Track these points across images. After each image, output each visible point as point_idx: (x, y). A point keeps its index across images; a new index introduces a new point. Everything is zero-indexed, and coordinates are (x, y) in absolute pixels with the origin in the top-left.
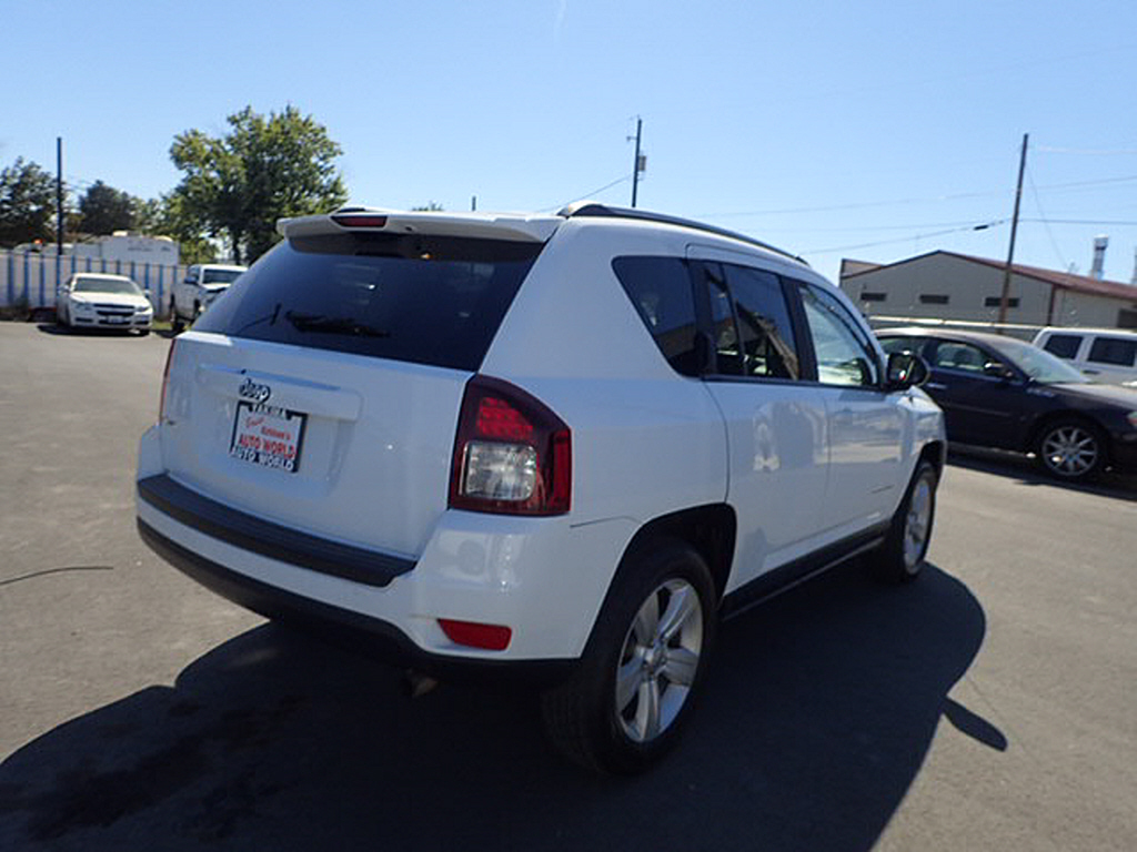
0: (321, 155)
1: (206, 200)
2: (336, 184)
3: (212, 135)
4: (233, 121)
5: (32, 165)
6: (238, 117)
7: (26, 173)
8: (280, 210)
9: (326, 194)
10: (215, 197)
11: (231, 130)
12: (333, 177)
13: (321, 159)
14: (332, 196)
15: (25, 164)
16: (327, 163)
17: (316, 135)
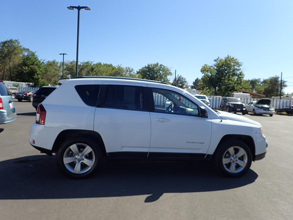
0: (238, 66)
1: (206, 80)
2: (241, 73)
3: (210, 65)
4: (215, 61)
5: (180, 76)
6: (216, 60)
7: (179, 78)
8: (224, 81)
9: (239, 75)
10: (208, 79)
11: (215, 63)
12: (240, 71)
13: (238, 67)
14: (240, 76)
15: (179, 76)
16: (239, 68)
17: (235, 61)
